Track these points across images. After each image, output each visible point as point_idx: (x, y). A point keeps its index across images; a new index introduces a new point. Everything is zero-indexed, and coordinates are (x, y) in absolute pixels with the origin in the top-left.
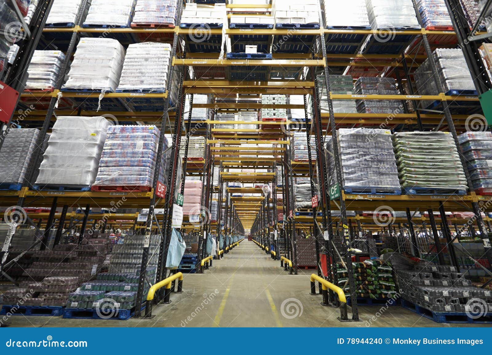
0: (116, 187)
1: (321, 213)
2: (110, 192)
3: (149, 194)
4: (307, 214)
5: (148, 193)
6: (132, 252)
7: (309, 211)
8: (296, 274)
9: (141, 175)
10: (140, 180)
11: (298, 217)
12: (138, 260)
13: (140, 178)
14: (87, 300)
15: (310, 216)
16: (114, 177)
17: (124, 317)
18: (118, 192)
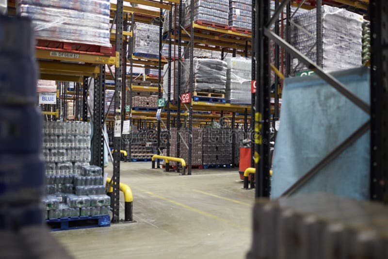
0: (63, 43)
1: (223, 99)
2: (50, 50)
3: (113, 60)
4: (208, 100)
5: (112, 58)
6: (48, 146)
7: (210, 96)
8: (189, 174)
9: (99, 28)
10: (99, 37)
11: (196, 103)
12: (61, 157)
13: (100, 33)
14: (48, 208)
15: (211, 102)
16: (56, 25)
17: (107, 223)
18: (66, 52)
